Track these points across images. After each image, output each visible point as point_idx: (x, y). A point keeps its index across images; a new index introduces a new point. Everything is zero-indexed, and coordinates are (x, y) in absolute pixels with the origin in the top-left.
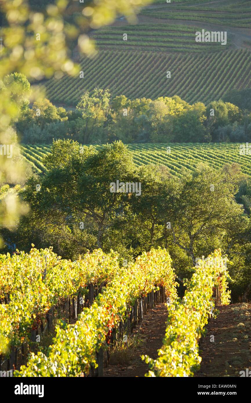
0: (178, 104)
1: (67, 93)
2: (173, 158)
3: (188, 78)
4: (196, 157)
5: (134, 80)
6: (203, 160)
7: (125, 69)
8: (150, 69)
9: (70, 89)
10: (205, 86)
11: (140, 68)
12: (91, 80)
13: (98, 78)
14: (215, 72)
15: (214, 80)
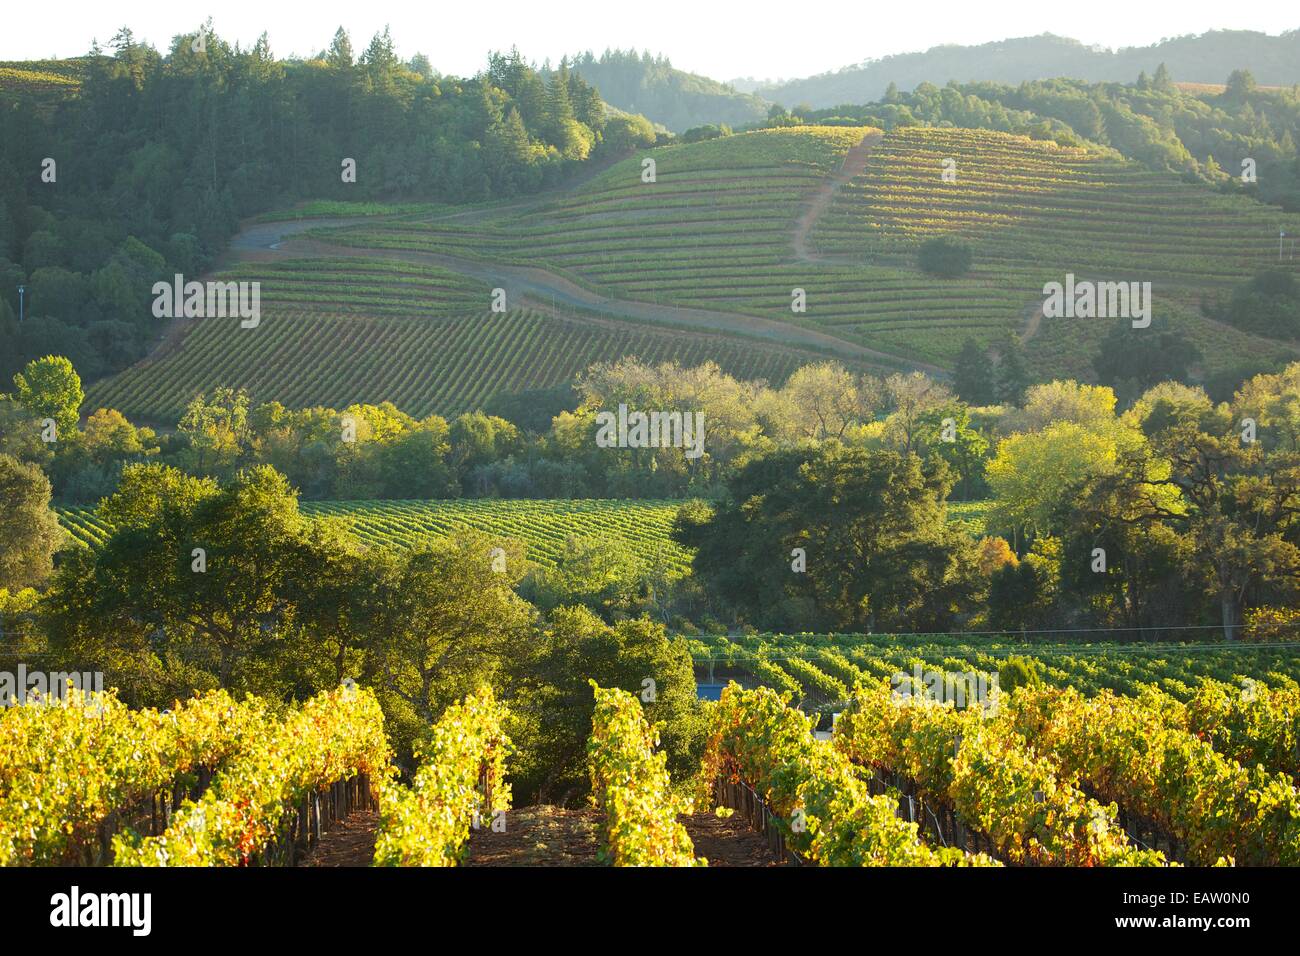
0: (390, 420)
1: (158, 398)
2: (381, 530)
3: (411, 368)
4: (430, 528)
5: (298, 373)
6: (443, 533)
7: (281, 350)
8: (332, 349)
9: (164, 392)
10: (446, 384)
11: (311, 347)
12: (209, 371)
13: (223, 368)
14: (466, 354)
15: (465, 372)
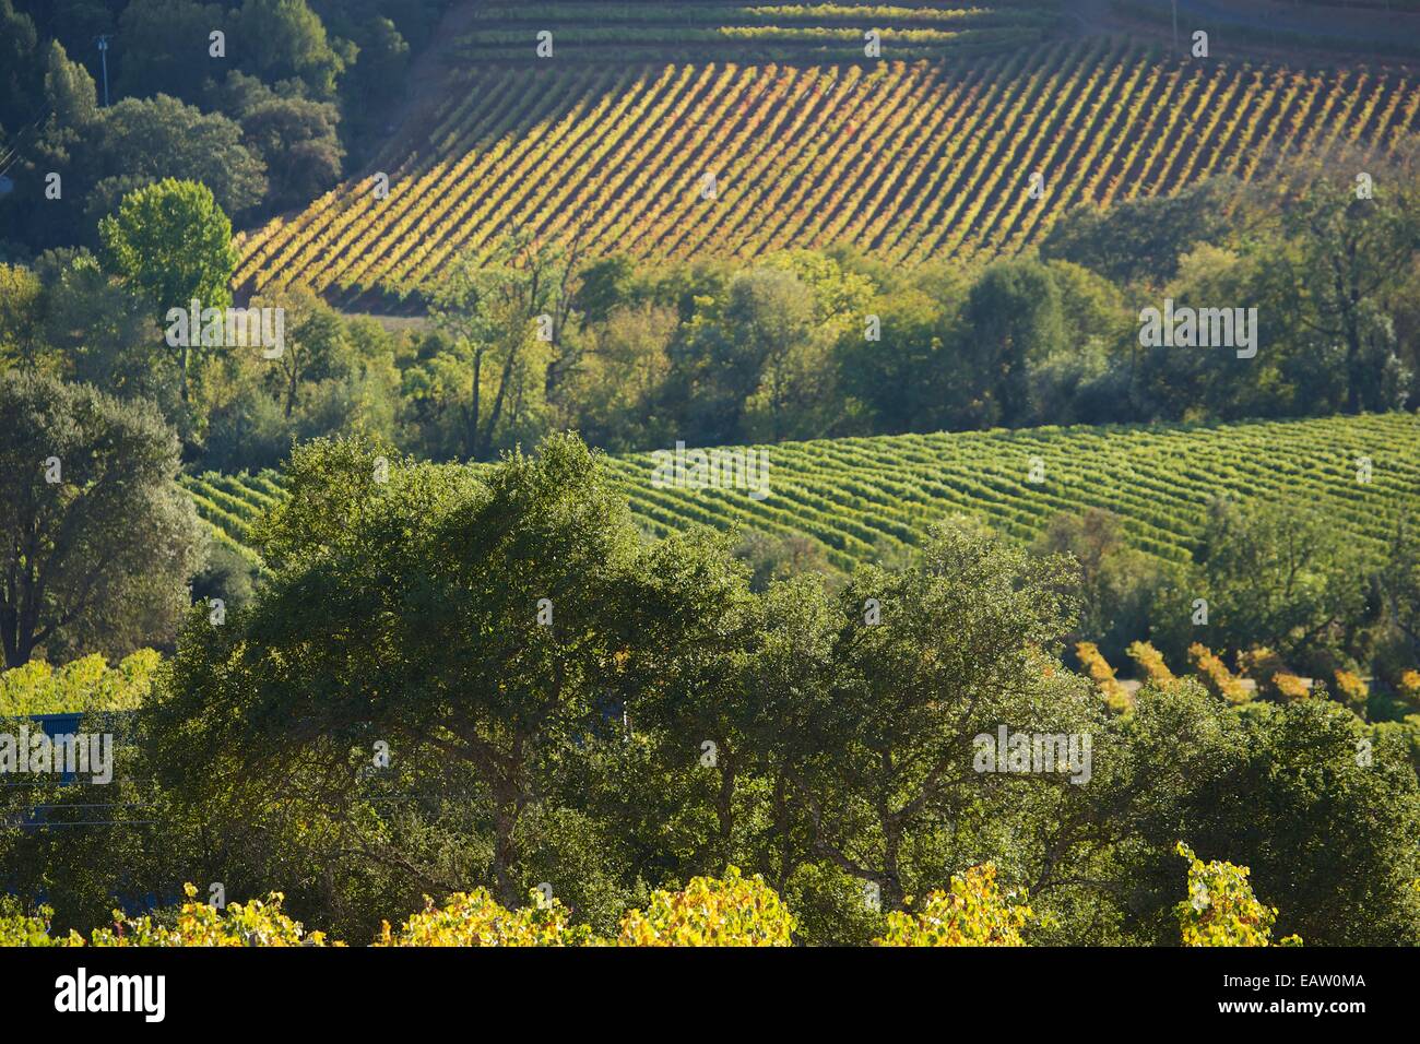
0: (851, 278)
1: (388, 253)
2: (839, 500)
3: (888, 170)
4: (937, 493)
5: (667, 188)
6: (965, 503)
7: (629, 145)
8: (731, 137)
9: (401, 239)
10: (961, 199)
11: (689, 137)
12: (488, 194)
13: (515, 188)
14: (1000, 135)
15: (999, 170)
